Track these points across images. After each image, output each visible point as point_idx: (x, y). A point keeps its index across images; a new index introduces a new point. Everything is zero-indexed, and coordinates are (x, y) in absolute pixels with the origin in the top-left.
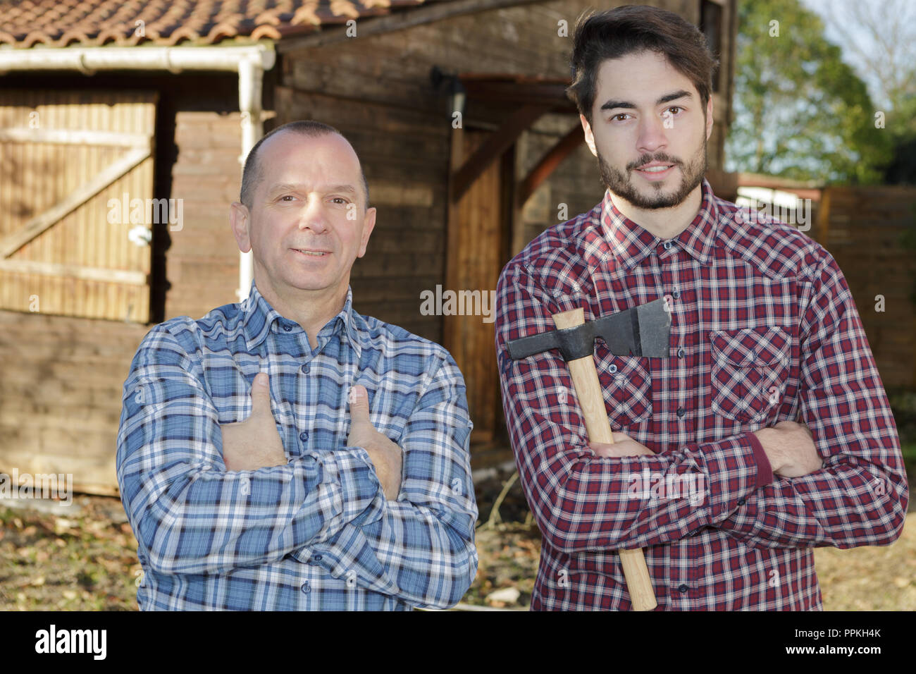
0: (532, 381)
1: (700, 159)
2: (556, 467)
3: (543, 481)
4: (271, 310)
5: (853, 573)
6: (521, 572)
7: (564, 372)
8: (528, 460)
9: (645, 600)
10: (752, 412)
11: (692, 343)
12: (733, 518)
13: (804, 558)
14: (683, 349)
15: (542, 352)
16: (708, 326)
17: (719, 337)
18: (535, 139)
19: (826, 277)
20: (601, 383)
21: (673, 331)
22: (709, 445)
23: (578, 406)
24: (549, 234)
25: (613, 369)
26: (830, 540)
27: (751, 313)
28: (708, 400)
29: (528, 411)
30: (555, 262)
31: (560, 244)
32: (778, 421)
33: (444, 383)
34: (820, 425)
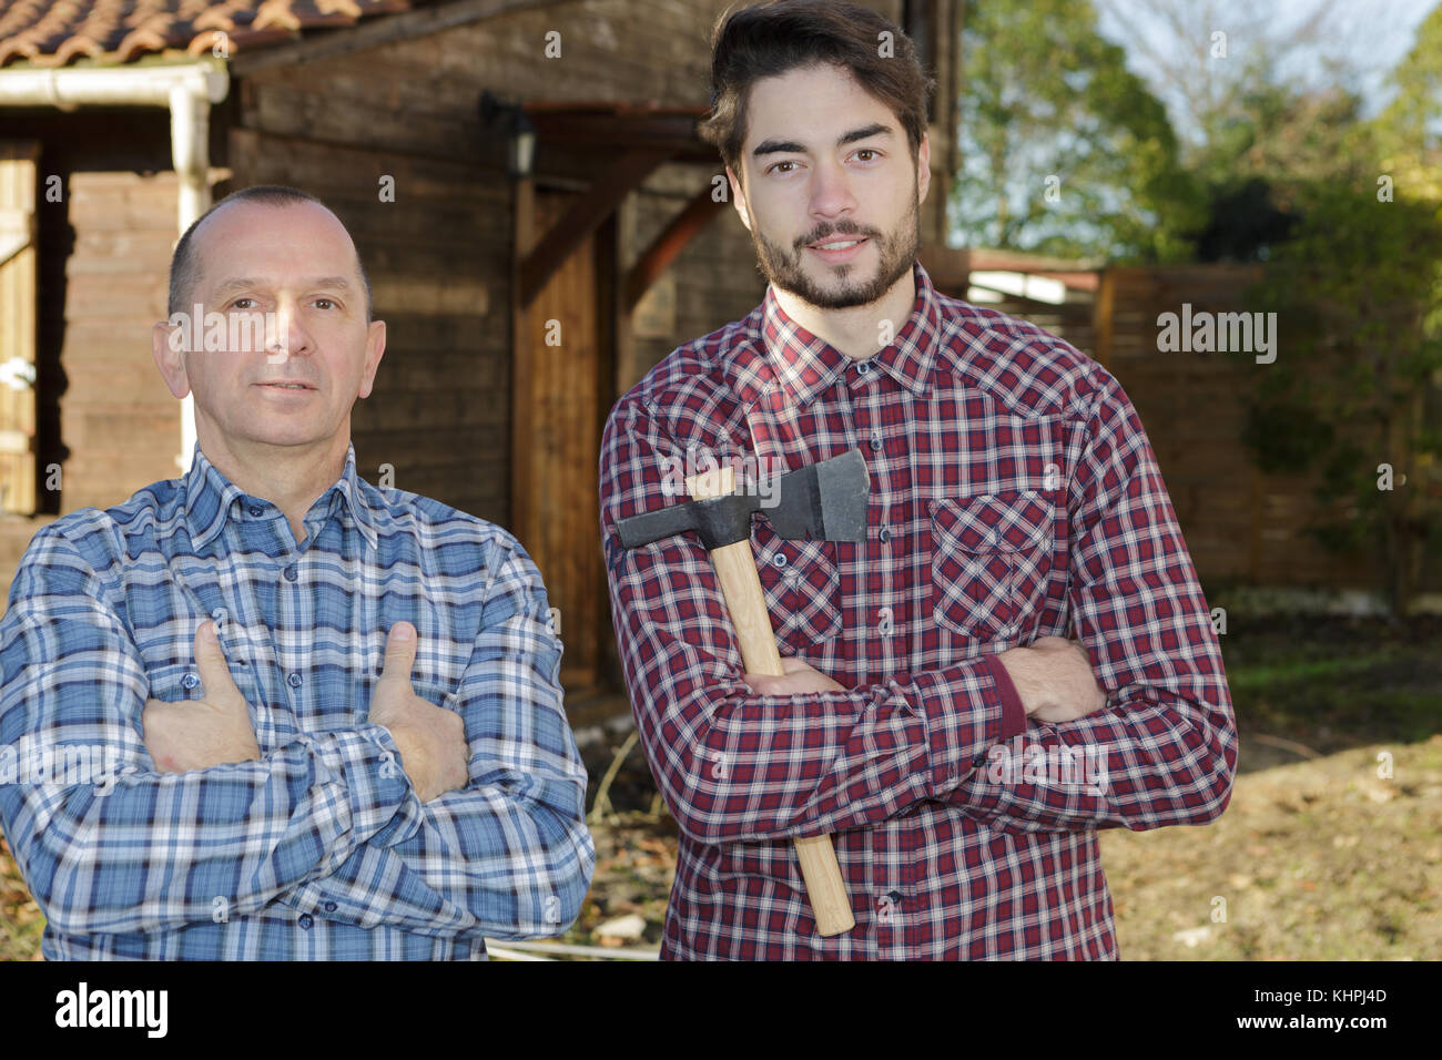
0: (656, 580)
1: (908, 231)
2: (690, 712)
3: (672, 733)
4: (228, 485)
5: (1166, 870)
6: (645, 890)
7: (704, 567)
8: (649, 703)
9: (837, 917)
10: (995, 623)
11: (902, 518)
12: (967, 787)
13: (1082, 848)
14: (888, 527)
15: (670, 536)
16: (925, 492)
17: (943, 509)
18: (648, 203)
19: (1108, 413)
20: (762, 582)
21: (872, 500)
22: (929, 675)
23: (727, 618)
24: (682, 354)
25: (780, 560)
26: (1117, 817)
27: (993, 472)
28: (928, 606)
29: (649, 627)
30: (691, 396)
31: (698, 369)
32: (1037, 637)
33: (515, 584)
34: (1100, 640)
